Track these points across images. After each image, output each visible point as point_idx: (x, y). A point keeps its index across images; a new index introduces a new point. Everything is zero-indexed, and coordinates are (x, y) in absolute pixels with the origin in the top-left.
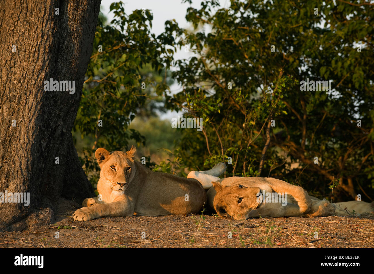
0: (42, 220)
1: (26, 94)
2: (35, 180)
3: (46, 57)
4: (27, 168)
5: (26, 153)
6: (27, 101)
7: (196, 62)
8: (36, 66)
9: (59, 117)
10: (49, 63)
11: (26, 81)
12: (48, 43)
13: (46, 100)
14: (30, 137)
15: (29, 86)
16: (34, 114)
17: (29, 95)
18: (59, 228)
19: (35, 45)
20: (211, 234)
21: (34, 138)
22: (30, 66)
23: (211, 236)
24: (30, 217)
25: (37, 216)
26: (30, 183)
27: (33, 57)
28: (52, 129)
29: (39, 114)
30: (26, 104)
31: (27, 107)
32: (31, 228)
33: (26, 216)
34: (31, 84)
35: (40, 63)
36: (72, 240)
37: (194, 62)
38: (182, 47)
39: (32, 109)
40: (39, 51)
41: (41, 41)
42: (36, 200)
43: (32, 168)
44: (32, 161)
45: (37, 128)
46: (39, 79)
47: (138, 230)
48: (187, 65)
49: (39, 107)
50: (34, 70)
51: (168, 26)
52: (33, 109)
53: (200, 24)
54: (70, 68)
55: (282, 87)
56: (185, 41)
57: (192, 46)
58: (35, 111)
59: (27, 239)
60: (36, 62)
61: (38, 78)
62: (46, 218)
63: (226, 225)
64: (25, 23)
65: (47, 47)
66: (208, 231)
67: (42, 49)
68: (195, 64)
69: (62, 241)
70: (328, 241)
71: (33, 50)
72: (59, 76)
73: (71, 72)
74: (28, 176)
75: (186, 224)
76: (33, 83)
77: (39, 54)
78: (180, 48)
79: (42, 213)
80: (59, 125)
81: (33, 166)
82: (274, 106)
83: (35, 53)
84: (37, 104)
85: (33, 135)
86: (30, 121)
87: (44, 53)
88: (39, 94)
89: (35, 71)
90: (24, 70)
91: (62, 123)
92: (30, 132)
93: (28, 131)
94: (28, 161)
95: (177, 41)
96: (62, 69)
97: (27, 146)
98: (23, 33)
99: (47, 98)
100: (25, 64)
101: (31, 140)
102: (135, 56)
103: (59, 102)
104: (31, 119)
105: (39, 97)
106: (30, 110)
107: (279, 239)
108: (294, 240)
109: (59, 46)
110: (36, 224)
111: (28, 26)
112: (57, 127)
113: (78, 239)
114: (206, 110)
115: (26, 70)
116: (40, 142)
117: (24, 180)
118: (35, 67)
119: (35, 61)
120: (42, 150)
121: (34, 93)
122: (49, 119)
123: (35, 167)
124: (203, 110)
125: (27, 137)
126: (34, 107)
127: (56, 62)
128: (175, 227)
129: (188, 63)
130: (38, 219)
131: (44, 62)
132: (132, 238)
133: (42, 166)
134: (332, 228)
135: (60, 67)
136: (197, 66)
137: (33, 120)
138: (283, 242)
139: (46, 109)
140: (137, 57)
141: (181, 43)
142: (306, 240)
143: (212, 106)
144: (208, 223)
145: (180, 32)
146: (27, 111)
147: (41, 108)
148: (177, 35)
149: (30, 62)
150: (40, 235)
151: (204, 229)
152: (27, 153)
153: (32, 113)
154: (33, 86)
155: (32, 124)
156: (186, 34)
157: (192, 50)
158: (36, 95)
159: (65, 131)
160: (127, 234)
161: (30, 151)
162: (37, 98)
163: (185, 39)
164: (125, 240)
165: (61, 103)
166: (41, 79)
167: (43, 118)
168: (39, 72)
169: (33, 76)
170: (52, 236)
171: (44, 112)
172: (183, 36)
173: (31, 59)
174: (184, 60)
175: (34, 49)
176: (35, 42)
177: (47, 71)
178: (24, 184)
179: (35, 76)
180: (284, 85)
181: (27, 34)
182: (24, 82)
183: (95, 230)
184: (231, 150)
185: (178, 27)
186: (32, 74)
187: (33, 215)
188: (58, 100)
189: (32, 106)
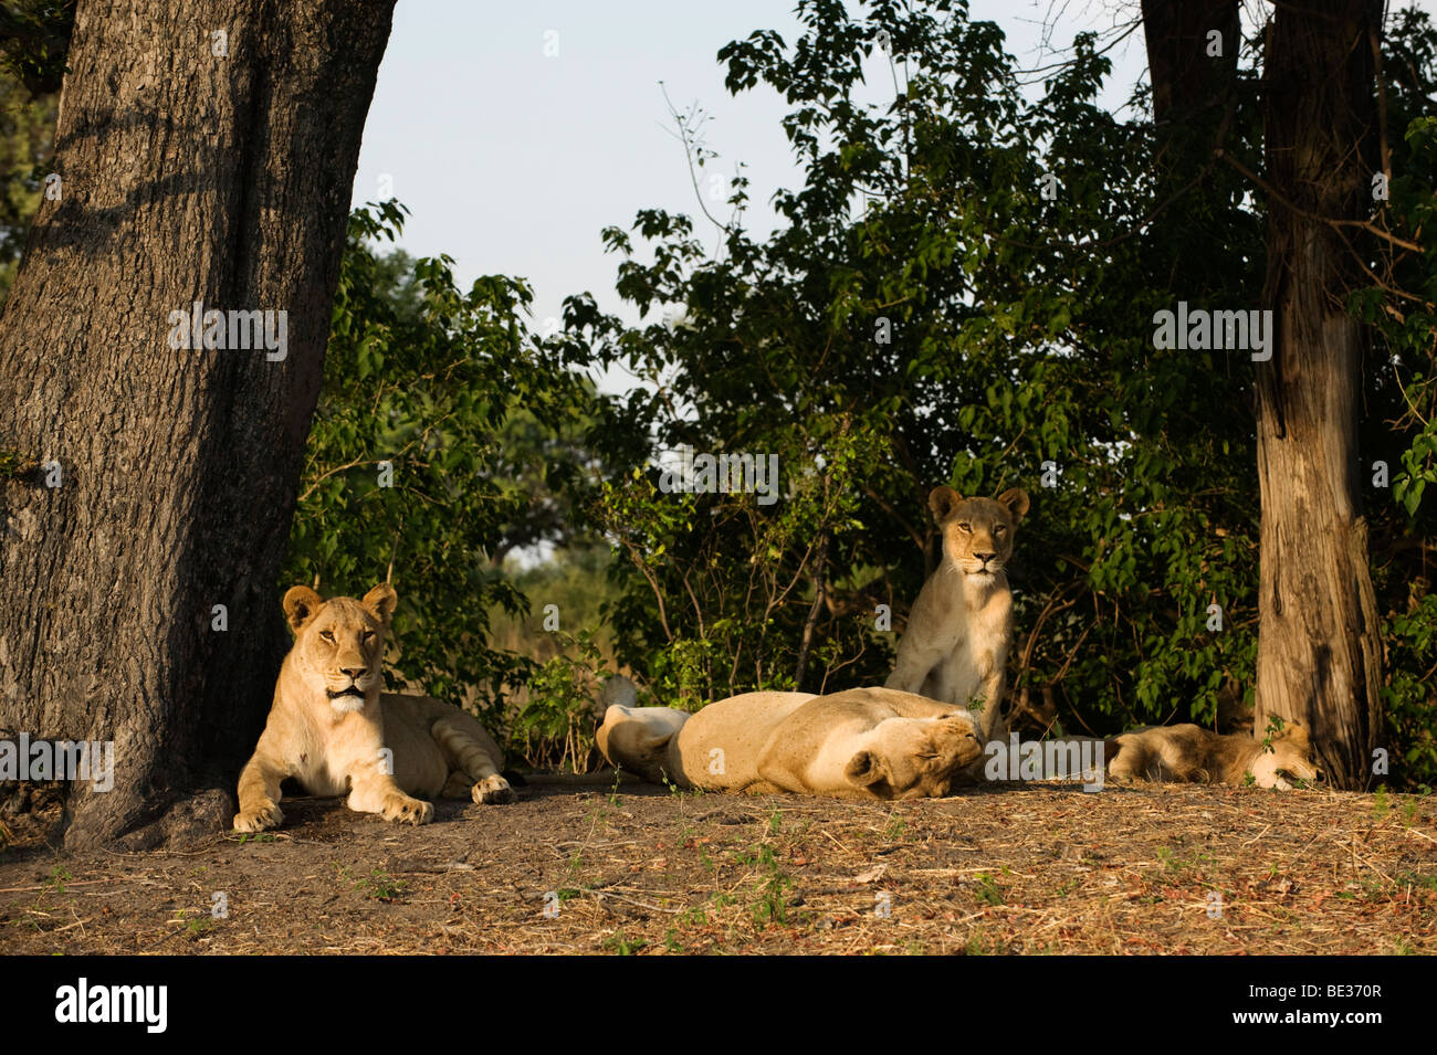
0: (201, 821)
1: (152, 499)
2: (180, 719)
3: (201, 401)
4: (160, 688)
5: (155, 649)
6: (154, 516)
7: (646, 402)
8: (177, 427)
9: (240, 553)
10: (208, 417)
11: (152, 466)
12: (205, 367)
13: (203, 513)
14: (166, 609)
15: (159, 478)
16: (174, 548)
17: (161, 500)
18: (242, 840)
19: (172, 371)
20: (632, 844)
21: (175, 610)
22: (161, 425)
23: (632, 847)
24: (169, 814)
25: (189, 811)
26: (168, 727)
27: (169, 403)
28: (223, 585)
29: (187, 548)
30: (152, 524)
31: (155, 530)
32: (174, 841)
33: (161, 813)
34: (164, 472)
35: (186, 416)
36: (272, 870)
37: (640, 401)
38: (611, 364)
39: (170, 537)
40: (183, 386)
41: (189, 361)
42: (185, 770)
43: (174, 689)
44: (170, 670)
45: (181, 584)
46: (185, 458)
47: (445, 841)
48: (622, 410)
49: (185, 531)
50: (170, 436)
51: (573, 311)
52: (172, 536)
53: (654, 304)
54: (265, 428)
55: (849, 460)
56: (616, 348)
57: (633, 362)
58: (177, 541)
59: (159, 871)
60: (176, 417)
61: (181, 455)
62: (211, 814)
63: (674, 818)
64: (147, 318)
65: (203, 376)
66: (625, 837)
67: (189, 382)
68: (643, 408)
69: (249, 872)
70: (925, 847)
71: (167, 385)
72: (236, 449)
73: (267, 438)
74: (163, 709)
75: (571, 820)
76: (170, 468)
77: (182, 395)
78: (606, 368)
79: (200, 804)
80: (242, 575)
81: (174, 683)
82: (831, 510)
83: (173, 392)
84: (181, 523)
85: (172, 603)
86: (165, 567)
87: (197, 391)
88: (185, 498)
89: (175, 437)
90: (146, 437)
91: (249, 569)
92: (165, 595)
93: (159, 593)
94: (161, 670)
95: (595, 350)
96: (243, 430)
97: (157, 633)
98: (143, 344)
99: (205, 506)
100: (148, 421)
101: (167, 615)
102: (474, 398)
103: (239, 516)
104: (168, 562)
105: (185, 503)
106: (163, 540)
107: (803, 849)
108: (840, 848)
109: (234, 373)
110: (187, 832)
111: (153, 325)
112: (235, 580)
113: (288, 868)
114: (654, 524)
115: (151, 438)
116: (191, 619)
117: (153, 721)
118: (173, 429)
119: (173, 413)
120: (198, 641)
121: (172, 494)
122: (215, 561)
123: (180, 685)
124: (646, 524)
125: (159, 608)
126: (173, 532)
127: (228, 412)
128: (542, 829)
129: (625, 405)
130: (192, 819)
131: (196, 414)
132: (426, 861)
133: (199, 684)
134: (944, 816)
135: (238, 426)
136: (650, 413)
137: (172, 565)
138: (812, 856)
139: (206, 535)
140: (478, 401)
141: (606, 355)
142: (870, 849)
143: (669, 514)
144: (630, 815)
145: (604, 324)
146: (156, 542)
147: (190, 533)
148: (594, 334)
149: (160, 417)
150: (193, 858)
151: (617, 832)
152: (159, 649)
153: (167, 546)
154: (168, 476)
155: (170, 575)
156: (619, 330)
157: (635, 372)
158: (179, 499)
159: (256, 589)
160: (414, 852)
161: (165, 645)
162: (180, 508)
163: (618, 343)
164: (406, 867)
165: (243, 518)
166: (189, 459)
167: (199, 559)
168: (185, 441)
169: (169, 450)
170: (223, 861)
171: (199, 544)
172: (612, 335)
173: (164, 408)
174: (616, 397)
175: (170, 381)
176: (173, 364)
177: (204, 437)
178: (152, 730)
179: (174, 451)
180: (852, 454)
181: (153, 344)
182: (146, 467)
183: (337, 843)
184: (723, 625)
185: (598, 314)
186: (166, 446)
187: (177, 809)
188: (236, 511)
189: (169, 527)
